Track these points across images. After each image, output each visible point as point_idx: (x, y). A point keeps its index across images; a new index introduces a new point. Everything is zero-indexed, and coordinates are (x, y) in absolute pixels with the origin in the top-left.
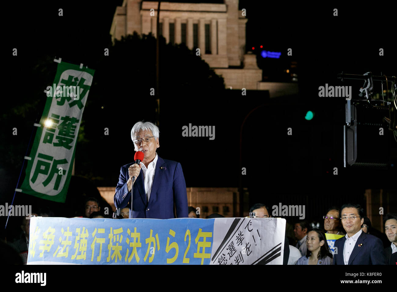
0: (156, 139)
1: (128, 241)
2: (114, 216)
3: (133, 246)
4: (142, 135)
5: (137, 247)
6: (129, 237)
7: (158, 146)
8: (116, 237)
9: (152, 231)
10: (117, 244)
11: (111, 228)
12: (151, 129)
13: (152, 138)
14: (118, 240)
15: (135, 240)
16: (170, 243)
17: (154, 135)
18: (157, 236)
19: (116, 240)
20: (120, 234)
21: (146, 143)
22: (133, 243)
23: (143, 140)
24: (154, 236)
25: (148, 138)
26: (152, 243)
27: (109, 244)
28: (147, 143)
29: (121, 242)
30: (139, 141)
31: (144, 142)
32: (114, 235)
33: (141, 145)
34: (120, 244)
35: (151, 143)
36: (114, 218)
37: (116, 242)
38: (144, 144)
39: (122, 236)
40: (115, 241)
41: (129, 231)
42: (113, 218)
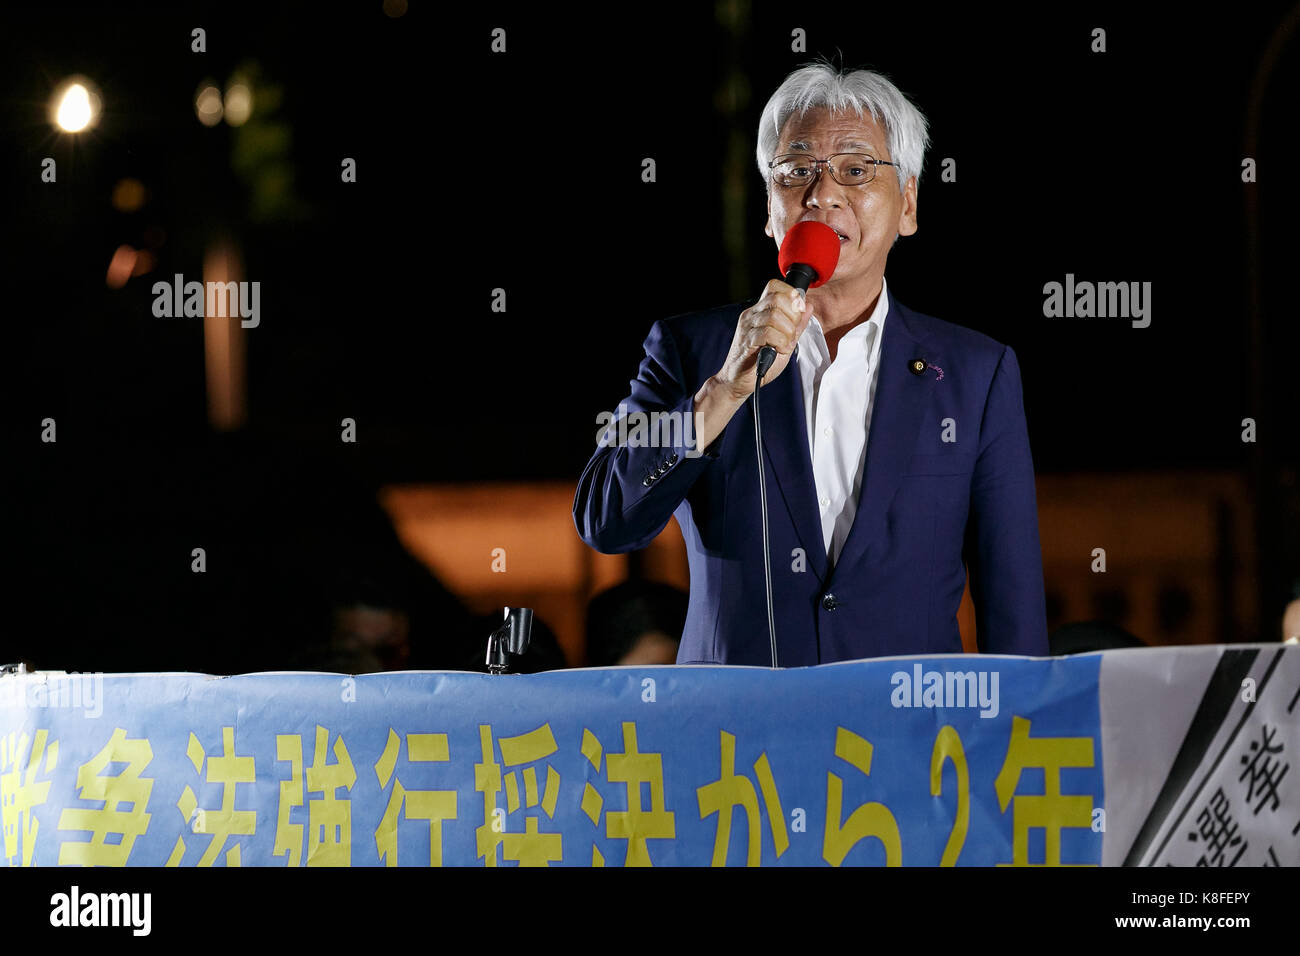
0: (903, 181)
1: (592, 805)
2: (495, 659)
3: (628, 832)
4: (825, 140)
5: (649, 841)
6: (597, 777)
7: (909, 227)
8: (521, 782)
9: (728, 741)
10: (532, 823)
11: (486, 732)
12: (886, 111)
13: (881, 170)
14: (532, 799)
15: (634, 797)
16: (848, 809)
17: (895, 149)
18: (763, 767)
19: (523, 799)
20: (542, 766)
21: (841, 190)
22: (624, 814)
23: (831, 171)
24: (745, 768)
25: (860, 163)
26: (740, 811)
27: (482, 823)
28: (851, 194)
29: (551, 813)
30: (802, 172)
31: (829, 182)
32: (505, 771)
33: (815, 201)
34: (547, 826)
35: (872, 195)
36: (496, 671)
37: (525, 811)
38: (831, 196)
39: (554, 779)
40: (514, 804)
41: (591, 747)
42: (485, 669)
